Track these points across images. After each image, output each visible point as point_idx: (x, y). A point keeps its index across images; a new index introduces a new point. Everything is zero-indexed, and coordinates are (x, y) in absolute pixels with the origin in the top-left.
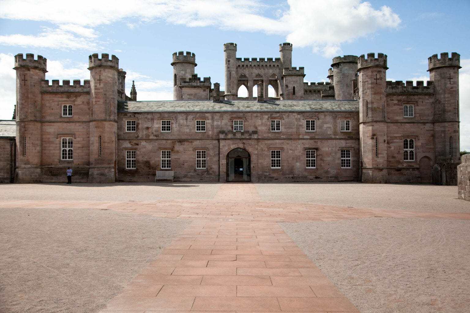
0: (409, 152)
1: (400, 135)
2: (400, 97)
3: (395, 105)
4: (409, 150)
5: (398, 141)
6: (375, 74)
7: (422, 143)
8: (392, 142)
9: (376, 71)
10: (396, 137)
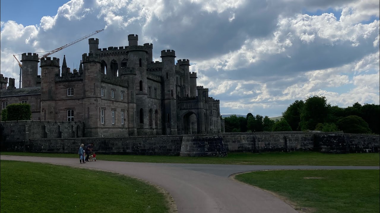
0: (71, 118)
1: (64, 108)
2: (64, 83)
3: (61, 88)
4: (71, 117)
5: (62, 111)
6: (44, 70)
7: (77, 113)
8: (59, 113)
9: (45, 68)
10: (61, 110)
